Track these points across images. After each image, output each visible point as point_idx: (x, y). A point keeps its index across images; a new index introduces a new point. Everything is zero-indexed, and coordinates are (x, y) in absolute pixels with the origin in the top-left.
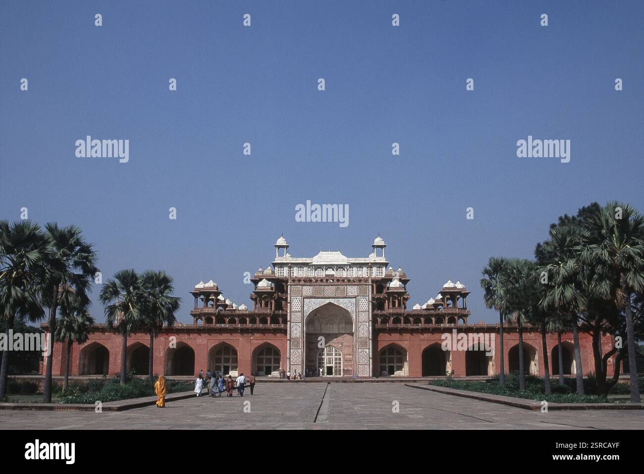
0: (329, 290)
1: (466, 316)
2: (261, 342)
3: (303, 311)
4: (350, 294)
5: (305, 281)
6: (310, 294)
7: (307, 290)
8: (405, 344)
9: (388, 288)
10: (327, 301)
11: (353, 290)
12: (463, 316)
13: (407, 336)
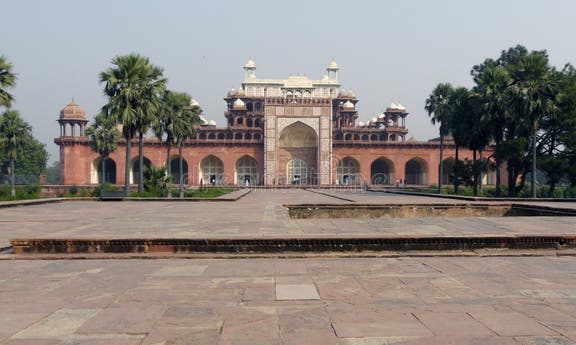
0: (298, 111)
1: (405, 133)
2: (242, 155)
3: (276, 129)
4: (314, 114)
5: (278, 102)
6: (282, 114)
7: (280, 110)
8: (357, 157)
9: (342, 108)
10: (296, 120)
11: (317, 111)
12: (403, 134)
13: (361, 151)
